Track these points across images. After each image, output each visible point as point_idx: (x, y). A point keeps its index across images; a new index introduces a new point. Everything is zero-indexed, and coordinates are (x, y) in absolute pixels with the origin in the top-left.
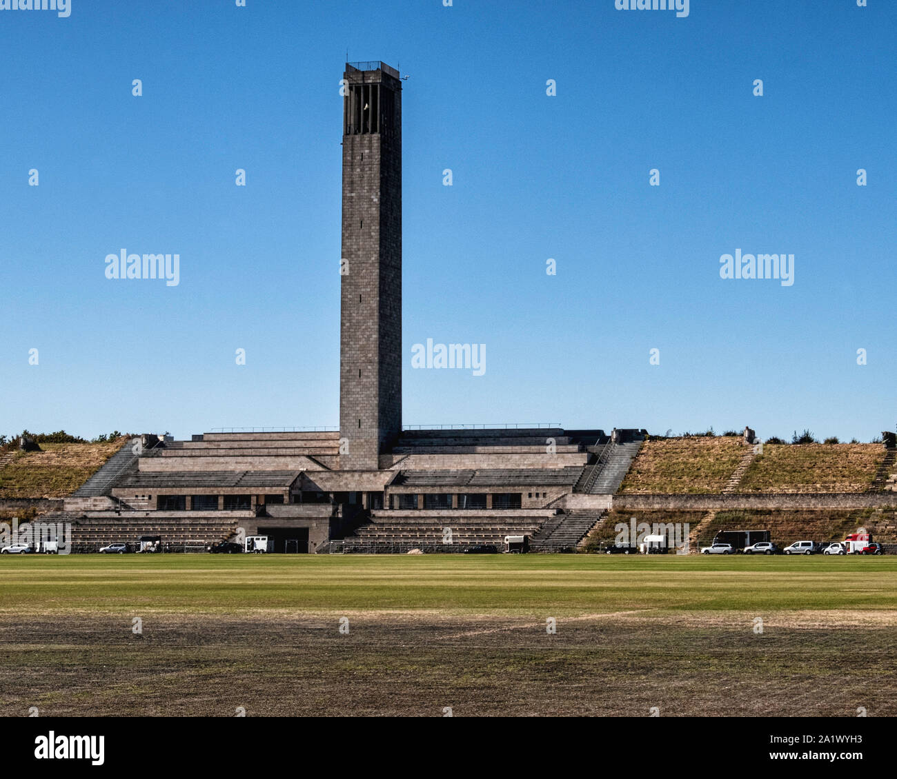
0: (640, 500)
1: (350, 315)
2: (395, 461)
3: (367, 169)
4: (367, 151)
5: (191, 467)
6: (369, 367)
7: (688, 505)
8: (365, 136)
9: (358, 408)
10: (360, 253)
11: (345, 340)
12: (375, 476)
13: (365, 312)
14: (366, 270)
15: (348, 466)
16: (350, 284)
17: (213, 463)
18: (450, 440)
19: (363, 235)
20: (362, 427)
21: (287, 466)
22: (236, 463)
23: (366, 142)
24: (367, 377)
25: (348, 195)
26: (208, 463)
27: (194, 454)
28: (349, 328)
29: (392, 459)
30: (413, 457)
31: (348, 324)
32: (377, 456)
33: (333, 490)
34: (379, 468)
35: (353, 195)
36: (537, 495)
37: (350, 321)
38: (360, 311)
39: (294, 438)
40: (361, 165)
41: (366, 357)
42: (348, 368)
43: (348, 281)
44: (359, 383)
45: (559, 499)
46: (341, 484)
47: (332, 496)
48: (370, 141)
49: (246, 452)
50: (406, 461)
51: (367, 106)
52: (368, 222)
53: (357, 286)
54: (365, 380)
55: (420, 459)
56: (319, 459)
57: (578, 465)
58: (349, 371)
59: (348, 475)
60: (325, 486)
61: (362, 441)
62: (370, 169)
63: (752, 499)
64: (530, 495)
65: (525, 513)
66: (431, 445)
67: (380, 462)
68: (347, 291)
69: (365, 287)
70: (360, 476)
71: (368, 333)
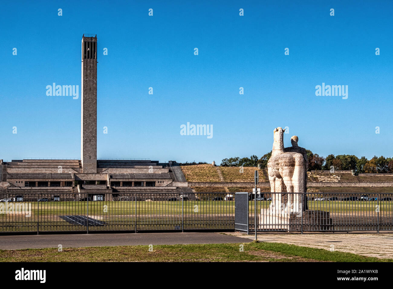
0: (197, 184)
1: (86, 121)
2: (103, 171)
3: (92, 71)
4: (92, 65)
5: (28, 172)
6: (93, 139)
7: (212, 186)
8: (92, 60)
9: (90, 152)
10: (90, 99)
11: (85, 129)
12: (100, 175)
13: (92, 120)
14: (92, 105)
15: (86, 172)
16: (86, 110)
17: (37, 170)
18: (116, 163)
19: (91, 94)
20: (91, 159)
21: (64, 171)
22: (45, 170)
23: (92, 62)
24: (93, 142)
25: (85, 79)
26: (34, 170)
27: (25, 167)
28: (86, 125)
29: (102, 169)
30: (110, 169)
31: (86, 124)
32: (96, 168)
33: (85, 180)
34: (97, 172)
35: (87, 79)
36: (161, 182)
37: (86, 123)
38: (90, 120)
39: (57, 162)
40: (90, 69)
41: (92, 135)
42: (86, 139)
43: (85, 109)
44: (90, 144)
45: (170, 183)
46: (88, 178)
47: (85, 182)
48: (93, 61)
49: (45, 166)
50: (107, 170)
51: (89, 49)
52: (93, 89)
53: (89, 111)
54: (92, 143)
55: (113, 170)
56: (75, 169)
57: (166, 172)
58: (86, 140)
59: (91, 175)
60: (82, 179)
61: (91, 163)
62: (93, 71)
63: (233, 184)
64: (158, 182)
65: (156, 188)
66: (110, 165)
67: (97, 170)
68: (85, 112)
69: (92, 111)
70: (95, 175)
71: (93, 127)
